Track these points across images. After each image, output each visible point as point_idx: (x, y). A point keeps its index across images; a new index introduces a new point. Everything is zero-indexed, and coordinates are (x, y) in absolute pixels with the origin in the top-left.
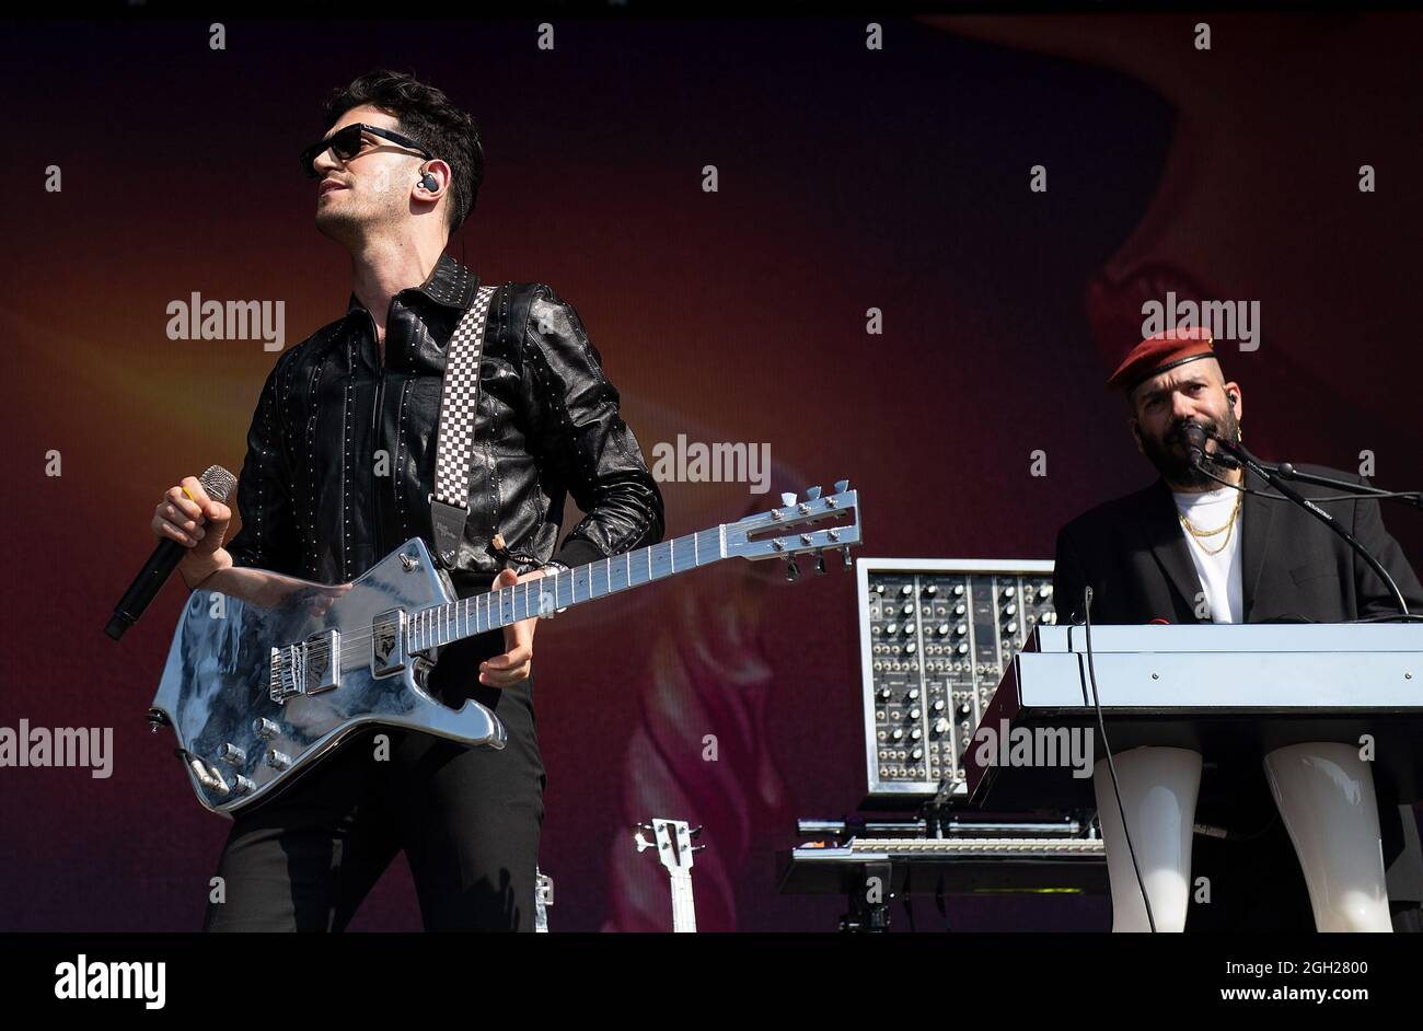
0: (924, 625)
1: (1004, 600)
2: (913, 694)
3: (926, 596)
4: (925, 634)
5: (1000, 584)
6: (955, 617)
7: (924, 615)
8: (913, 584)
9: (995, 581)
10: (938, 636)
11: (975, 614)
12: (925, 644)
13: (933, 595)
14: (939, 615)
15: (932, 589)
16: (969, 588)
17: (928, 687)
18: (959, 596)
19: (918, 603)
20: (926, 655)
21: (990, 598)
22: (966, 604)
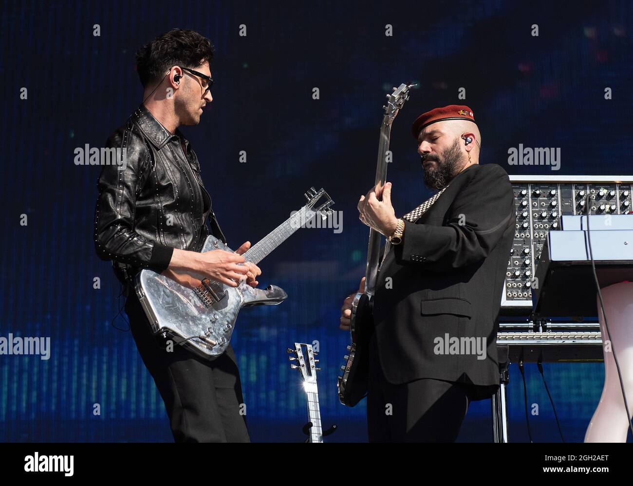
0: (533, 212)
1: (579, 197)
2: (527, 251)
3: (535, 196)
4: (534, 217)
5: (576, 188)
6: (551, 207)
7: (533, 206)
8: (527, 189)
9: (574, 187)
10: (541, 218)
11: (562, 206)
12: (534, 223)
13: (538, 195)
14: (542, 206)
15: (538, 192)
16: (559, 191)
17: (535, 247)
18: (553, 196)
19: (530, 200)
20: (534, 229)
21: (571, 197)
22: (557, 200)
